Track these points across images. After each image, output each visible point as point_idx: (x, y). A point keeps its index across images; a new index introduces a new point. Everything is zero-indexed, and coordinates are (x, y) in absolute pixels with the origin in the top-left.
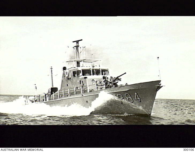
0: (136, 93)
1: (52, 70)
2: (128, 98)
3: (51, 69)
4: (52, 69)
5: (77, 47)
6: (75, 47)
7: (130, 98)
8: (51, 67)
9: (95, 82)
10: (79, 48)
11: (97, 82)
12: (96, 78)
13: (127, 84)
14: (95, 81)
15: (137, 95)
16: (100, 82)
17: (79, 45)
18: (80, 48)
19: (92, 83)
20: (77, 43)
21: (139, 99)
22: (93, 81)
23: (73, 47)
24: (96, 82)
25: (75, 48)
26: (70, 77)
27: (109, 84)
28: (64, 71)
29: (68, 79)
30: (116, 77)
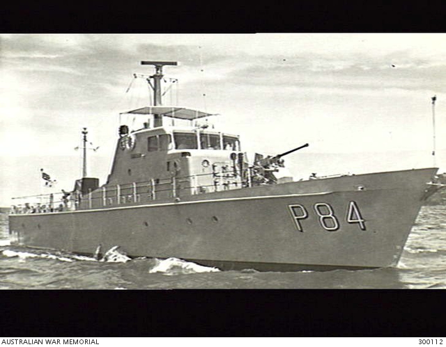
0: (352, 203)
1: (85, 137)
2: (322, 216)
3: (83, 135)
4: (87, 135)
5: (157, 77)
6: (151, 77)
7: (330, 215)
8: (85, 129)
9: (211, 167)
10: (162, 81)
11: (216, 168)
12: (213, 158)
13: (314, 174)
14: (211, 163)
15: (356, 209)
16: (224, 168)
17: (163, 73)
18: (165, 81)
19: (203, 169)
20: (157, 70)
21: (360, 220)
22: (206, 164)
23: (148, 77)
24: (214, 166)
25: (152, 80)
26: (138, 151)
27: (255, 173)
28: (123, 135)
29: (134, 157)
30: (275, 156)
